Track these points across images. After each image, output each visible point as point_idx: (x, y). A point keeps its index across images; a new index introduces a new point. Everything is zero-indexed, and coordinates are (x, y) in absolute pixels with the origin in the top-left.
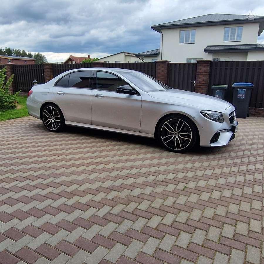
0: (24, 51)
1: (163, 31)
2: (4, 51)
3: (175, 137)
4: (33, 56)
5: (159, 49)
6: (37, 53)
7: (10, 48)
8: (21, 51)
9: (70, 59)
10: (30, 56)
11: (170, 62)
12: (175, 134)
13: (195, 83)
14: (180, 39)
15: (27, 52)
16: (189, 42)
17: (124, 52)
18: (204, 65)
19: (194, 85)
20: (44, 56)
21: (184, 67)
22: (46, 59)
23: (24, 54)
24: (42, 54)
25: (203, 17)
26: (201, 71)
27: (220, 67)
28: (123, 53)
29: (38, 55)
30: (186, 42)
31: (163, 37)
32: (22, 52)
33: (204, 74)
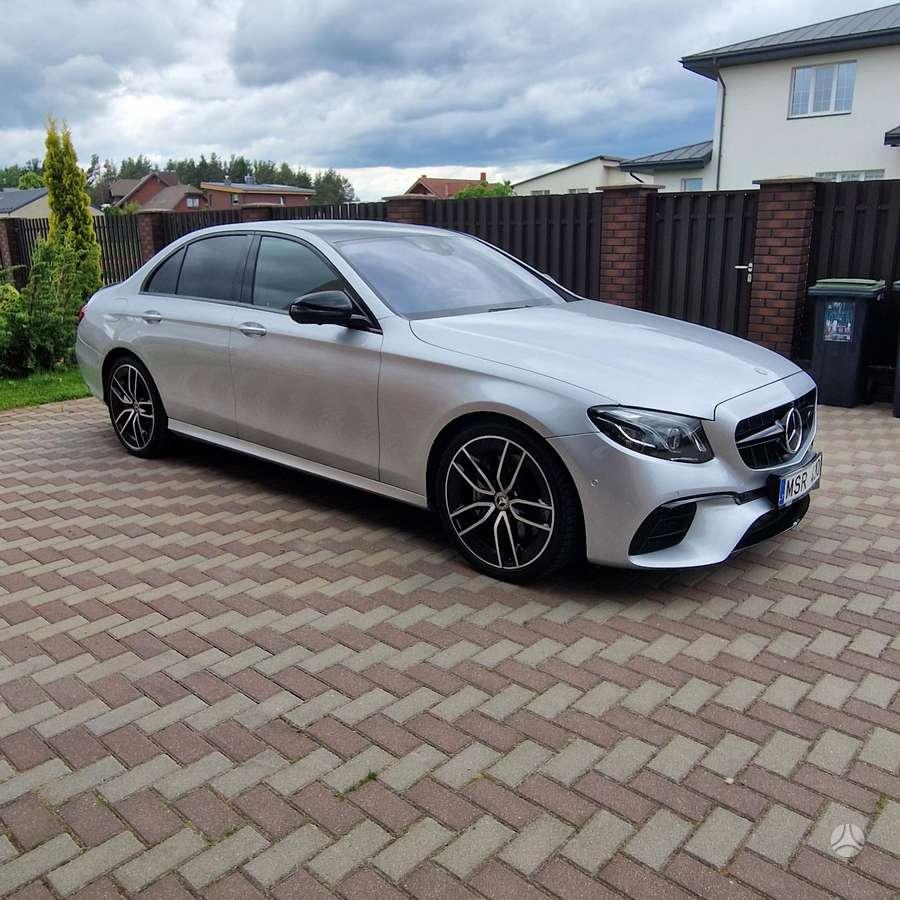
0: (285, 167)
1: (726, 75)
2: (228, 166)
3: (496, 512)
4: (313, 181)
5: (712, 141)
6: (324, 172)
7: (245, 159)
8: (276, 166)
9: (419, 187)
10: (303, 180)
11: (660, 191)
12: (498, 501)
13: (751, 273)
14: (793, 99)
15: (295, 169)
16: (828, 109)
17: (602, 158)
18: (787, 196)
19: (749, 280)
20: (346, 181)
21: (710, 209)
22: (352, 190)
23: (286, 176)
24: (342, 173)
25: (891, 11)
26: (772, 224)
27: (837, 204)
28: (599, 160)
29: (329, 178)
30: (819, 110)
31: (724, 94)
32: (279, 170)
33: (785, 233)
